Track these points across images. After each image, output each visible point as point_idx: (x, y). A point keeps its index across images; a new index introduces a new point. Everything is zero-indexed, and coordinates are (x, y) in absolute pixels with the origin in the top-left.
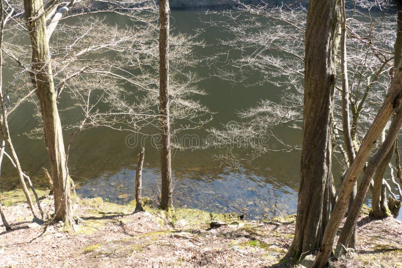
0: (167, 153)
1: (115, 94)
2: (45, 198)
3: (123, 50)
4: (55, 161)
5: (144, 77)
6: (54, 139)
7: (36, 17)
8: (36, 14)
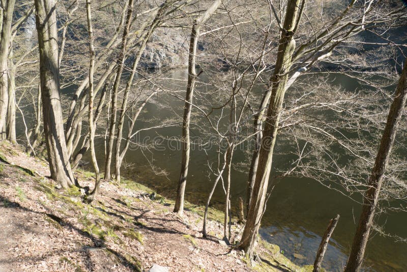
0: (365, 231)
1: (319, 151)
2: (233, 224)
3: (342, 111)
4: (257, 196)
5: (358, 142)
6: (262, 176)
7: (282, 75)
8: (282, 72)
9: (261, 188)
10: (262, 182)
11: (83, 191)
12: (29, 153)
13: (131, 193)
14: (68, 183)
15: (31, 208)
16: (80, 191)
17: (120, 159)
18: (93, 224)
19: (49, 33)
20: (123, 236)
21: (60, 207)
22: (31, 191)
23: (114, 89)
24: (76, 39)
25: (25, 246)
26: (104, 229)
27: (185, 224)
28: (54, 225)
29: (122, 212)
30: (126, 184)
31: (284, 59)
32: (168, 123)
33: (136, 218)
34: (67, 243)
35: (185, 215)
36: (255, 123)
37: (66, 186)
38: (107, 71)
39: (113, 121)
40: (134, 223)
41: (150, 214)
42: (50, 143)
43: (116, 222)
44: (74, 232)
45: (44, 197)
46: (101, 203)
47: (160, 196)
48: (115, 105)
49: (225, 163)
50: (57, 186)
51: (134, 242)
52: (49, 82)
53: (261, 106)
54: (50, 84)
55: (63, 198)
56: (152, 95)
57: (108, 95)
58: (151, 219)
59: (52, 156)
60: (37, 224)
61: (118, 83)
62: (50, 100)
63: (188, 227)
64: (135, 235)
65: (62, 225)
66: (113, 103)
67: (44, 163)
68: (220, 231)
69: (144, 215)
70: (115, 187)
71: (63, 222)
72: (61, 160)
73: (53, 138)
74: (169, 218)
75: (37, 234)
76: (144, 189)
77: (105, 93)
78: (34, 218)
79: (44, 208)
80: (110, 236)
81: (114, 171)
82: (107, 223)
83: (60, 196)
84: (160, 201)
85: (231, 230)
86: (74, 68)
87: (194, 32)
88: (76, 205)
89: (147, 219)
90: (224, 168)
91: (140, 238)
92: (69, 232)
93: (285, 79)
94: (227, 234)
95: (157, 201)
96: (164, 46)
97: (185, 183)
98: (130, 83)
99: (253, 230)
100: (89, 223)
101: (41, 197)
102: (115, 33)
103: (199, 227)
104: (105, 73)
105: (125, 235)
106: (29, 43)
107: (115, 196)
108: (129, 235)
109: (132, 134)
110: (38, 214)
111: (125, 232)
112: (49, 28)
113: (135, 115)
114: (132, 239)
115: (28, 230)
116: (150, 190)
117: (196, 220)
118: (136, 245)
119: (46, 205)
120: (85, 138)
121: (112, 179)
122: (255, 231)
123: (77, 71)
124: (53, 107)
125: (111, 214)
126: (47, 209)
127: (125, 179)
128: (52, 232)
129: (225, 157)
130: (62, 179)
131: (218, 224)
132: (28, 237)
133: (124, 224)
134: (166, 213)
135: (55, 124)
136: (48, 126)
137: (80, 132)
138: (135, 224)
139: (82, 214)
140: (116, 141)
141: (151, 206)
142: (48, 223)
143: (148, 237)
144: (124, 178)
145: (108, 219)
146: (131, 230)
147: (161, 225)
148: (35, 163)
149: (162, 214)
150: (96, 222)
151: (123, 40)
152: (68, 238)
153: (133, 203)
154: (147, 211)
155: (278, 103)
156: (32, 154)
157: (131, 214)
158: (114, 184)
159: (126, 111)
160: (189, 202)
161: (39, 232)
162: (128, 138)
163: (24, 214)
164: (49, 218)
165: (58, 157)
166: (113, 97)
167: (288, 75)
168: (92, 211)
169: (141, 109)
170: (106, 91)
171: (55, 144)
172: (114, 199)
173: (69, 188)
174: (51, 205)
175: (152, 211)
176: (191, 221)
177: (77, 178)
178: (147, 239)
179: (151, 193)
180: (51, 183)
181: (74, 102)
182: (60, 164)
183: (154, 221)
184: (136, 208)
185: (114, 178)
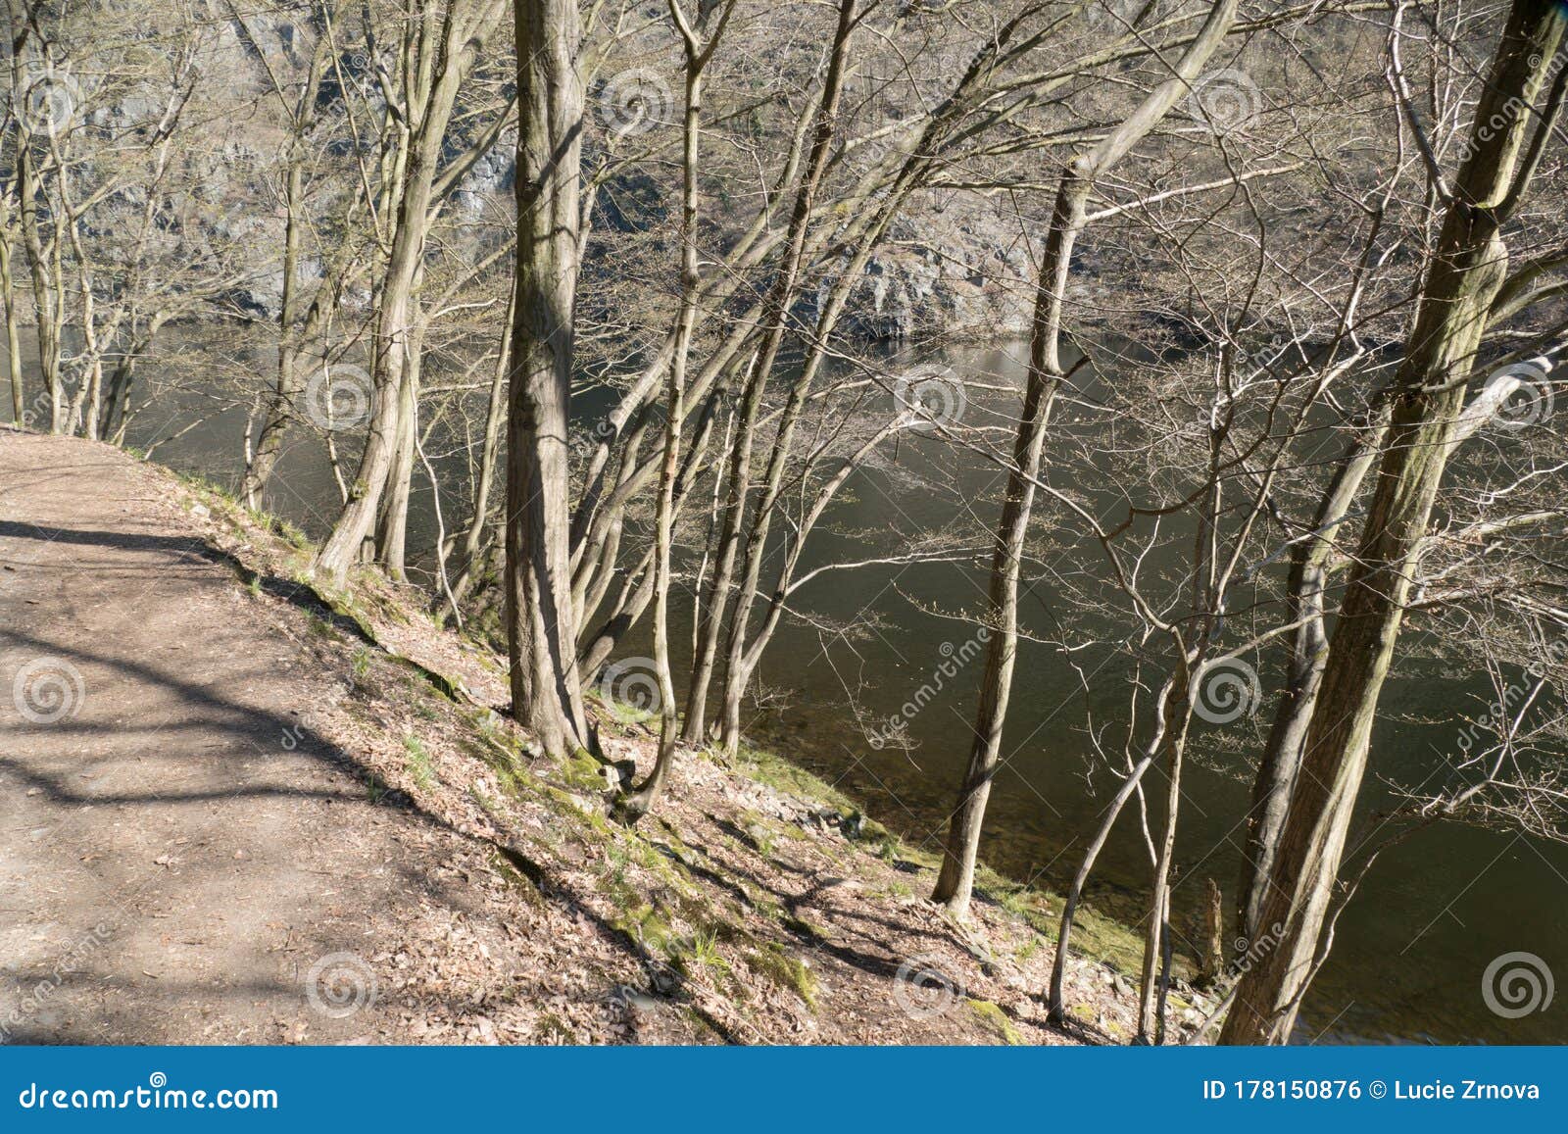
2: (1176, 986)
7: (1437, 387)
8: (1440, 376)
9: (1312, 854)
10: (1320, 829)
11: (613, 776)
12: (442, 616)
13: (773, 803)
14: (565, 739)
15: (448, 817)
16: (602, 773)
17: (742, 669)
18: (646, 907)
19: (554, 213)
20: (745, 966)
21: (539, 825)
22: (450, 757)
23: (744, 413)
24: (625, 227)
25: (428, 951)
26: (681, 928)
27: (977, 958)
28: (520, 890)
29: (739, 873)
30: (755, 767)
31: (1451, 325)
32: (932, 546)
33: (791, 903)
34: (560, 967)
35: (974, 920)
36: (1294, 579)
37: (557, 750)
38: (723, 344)
39: (733, 526)
40: (782, 920)
41: (842, 894)
42: (520, 590)
43: (718, 907)
44: (585, 927)
45: (488, 783)
46: (667, 826)
47: (880, 827)
48: (744, 469)
49: (1161, 733)
50: (530, 746)
51: (782, 999)
52: (536, 380)
53: (1322, 511)
54: (541, 386)
55: (548, 794)
56: (876, 440)
57: (718, 430)
58: (844, 914)
59: (524, 638)
60: (465, 877)
61: (760, 390)
62: (534, 442)
63: (987, 970)
64: (787, 969)
65: (546, 895)
66: (736, 459)
67: (489, 659)
68: (1118, 1008)
69: (820, 894)
70: (719, 774)
71: (548, 883)
72: (549, 657)
73: (532, 575)
74: (912, 923)
75: (466, 913)
76: (820, 795)
77: (710, 422)
78: (458, 856)
79: (487, 823)
80: (701, 959)
81: (718, 713)
82: (692, 910)
83: (540, 786)
84: (878, 848)
85: (1167, 1012)
86: (609, 329)
87: (1063, 209)
88: (589, 826)
89: (829, 914)
90: (1153, 750)
91: (804, 983)
92: (566, 924)
93: (1452, 406)
94: (1151, 1026)
95: (869, 848)
96: (930, 257)
97: (985, 792)
98: (803, 393)
99: (1269, 1031)
100: (633, 902)
101: (480, 782)
102: (763, 210)
103: (1029, 975)
104: (718, 351)
105: (754, 966)
106: (468, 240)
107: (718, 807)
108: (767, 966)
109: (794, 579)
110: (470, 844)
111: (752, 951)
112: (555, 194)
113: (809, 511)
114: (777, 985)
115: (439, 894)
116: (841, 798)
117: (1019, 945)
118: (790, 1010)
119: (495, 813)
120: (630, 582)
121: (708, 739)
122: (1275, 1032)
123: (619, 339)
124: (544, 467)
125: (703, 873)
126: (499, 827)
127: (754, 748)
128: (514, 916)
129: (1161, 707)
130: (548, 724)
131: (1108, 978)
132: (438, 923)
133: (747, 923)
134: (905, 902)
135: (543, 527)
136: (519, 533)
137: (613, 559)
138: (787, 925)
139: (607, 861)
140: (735, 600)
141: (845, 864)
142: (503, 882)
143: (832, 985)
144: (748, 742)
145: (691, 890)
146: (772, 948)
147: (883, 945)
148: (458, 654)
149: (887, 902)
150: (656, 896)
151: (792, 233)
152: (562, 944)
153: (781, 842)
154: (831, 882)
155: (1413, 505)
156: (450, 622)
157: (774, 883)
158: (713, 760)
159: (780, 493)
160: (993, 867)
161: (470, 910)
162: (778, 596)
163: (428, 837)
164: (506, 862)
165: (543, 642)
166: (739, 440)
167: (1465, 387)
168: (640, 855)
169: (832, 488)
170: (713, 415)
171: (536, 597)
172: (712, 818)
173: (567, 759)
174: (509, 813)
175: (851, 885)
176: (1001, 946)
177: (597, 724)
178: (829, 992)
179: (847, 812)
180: (511, 734)
181: (604, 450)
182: (546, 668)
183: (858, 926)
184: (790, 863)
185: (717, 736)
